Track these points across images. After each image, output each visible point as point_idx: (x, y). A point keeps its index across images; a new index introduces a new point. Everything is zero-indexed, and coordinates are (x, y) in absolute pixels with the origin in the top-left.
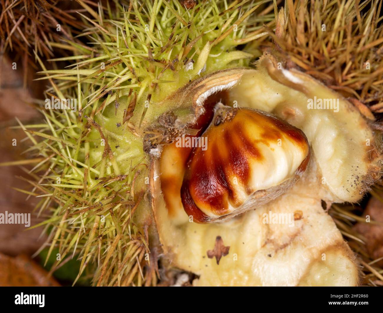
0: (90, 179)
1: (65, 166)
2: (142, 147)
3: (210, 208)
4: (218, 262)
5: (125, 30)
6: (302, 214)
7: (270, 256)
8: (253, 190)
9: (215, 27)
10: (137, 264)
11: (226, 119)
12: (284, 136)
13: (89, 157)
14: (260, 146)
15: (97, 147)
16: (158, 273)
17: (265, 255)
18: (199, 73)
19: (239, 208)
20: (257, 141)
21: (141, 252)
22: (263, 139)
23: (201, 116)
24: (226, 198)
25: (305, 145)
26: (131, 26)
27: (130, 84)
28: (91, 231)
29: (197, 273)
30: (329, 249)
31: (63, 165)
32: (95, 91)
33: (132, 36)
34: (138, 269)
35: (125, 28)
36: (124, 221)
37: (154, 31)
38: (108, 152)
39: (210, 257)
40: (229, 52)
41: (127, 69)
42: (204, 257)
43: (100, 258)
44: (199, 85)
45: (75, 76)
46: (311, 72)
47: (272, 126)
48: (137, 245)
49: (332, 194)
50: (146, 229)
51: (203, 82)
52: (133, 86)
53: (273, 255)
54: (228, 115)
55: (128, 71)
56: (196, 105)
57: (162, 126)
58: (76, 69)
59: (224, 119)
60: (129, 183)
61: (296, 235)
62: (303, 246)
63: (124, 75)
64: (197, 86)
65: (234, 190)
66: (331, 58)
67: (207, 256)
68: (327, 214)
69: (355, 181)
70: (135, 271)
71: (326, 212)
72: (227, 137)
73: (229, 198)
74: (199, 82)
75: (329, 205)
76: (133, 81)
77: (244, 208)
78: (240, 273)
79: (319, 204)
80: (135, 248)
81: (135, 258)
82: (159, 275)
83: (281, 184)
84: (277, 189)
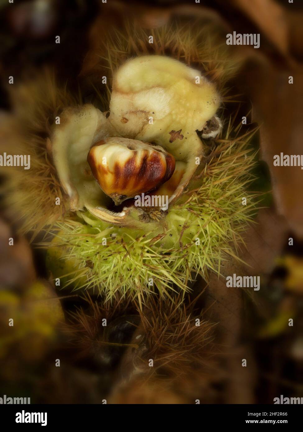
0: (205, 221)
1: (213, 238)
2: (168, 215)
3: (161, 160)
4: (181, 130)
5: (130, 277)
6: (121, 120)
7: (153, 113)
8: (133, 152)
9: (87, 243)
10: (219, 162)
11: (119, 195)
12: (97, 165)
13: (198, 232)
14: (112, 170)
15: (191, 234)
16: (214, 150)
17: (155, 115)
18: (112, 228)
19: (147, 149)
20: (112, 173)
21: (212, 167)
22: (108, 172)
23: (128, 207)
24: (149, 158)
25: (91, 152)
26: (125, 276)
27: (148, 250)
28: (227, 197)
29: (196, 133)
30: (123, 93)
31: (214, 239)
32: (168, 261)
33: (129, 272)
34: (220, 160)
35: (129, 278)
36: (206, 188)
37: (117, 265)
38: (185, 227)
39: (182, 136)
40: (91, 225)
41: (144, 258)
42: (186, 138)
43: (232, 180)
44: (117, 222)
45: (172, 276)
46: (58, 184)
47: (99, 174)
48: (211, 172)
49: (99, 117)
50: (200, 175)
51: (114, 221)
52: (148, 248)
53: (151, 112)
54: (116, 196)
55: (145, 257)
56: (126, 214)
57: (150, 218)
58: (169, 278)
59: (120, 196)
60: (188, 204)
61: (133, 112)
62: (134, 104)
63: (148, 257)
64: (119, 222)
65: (141, 159)
66: (44, 183)
67: (184, 138)
68: (110, 110)
69: (82, 115)
70: (223, 160)
71: (110, 111)
72: (124, 186)
73: (148, 157)
74: (116, 223)
75: (106, 113)
76: (146, 250)
77: (144, 146)
78: (174, 117)
79: (109, 117)
80: (213, 171)
81: (217, 166)
82: (214, 148)
83: (118, 144)
84: (121, 143)
